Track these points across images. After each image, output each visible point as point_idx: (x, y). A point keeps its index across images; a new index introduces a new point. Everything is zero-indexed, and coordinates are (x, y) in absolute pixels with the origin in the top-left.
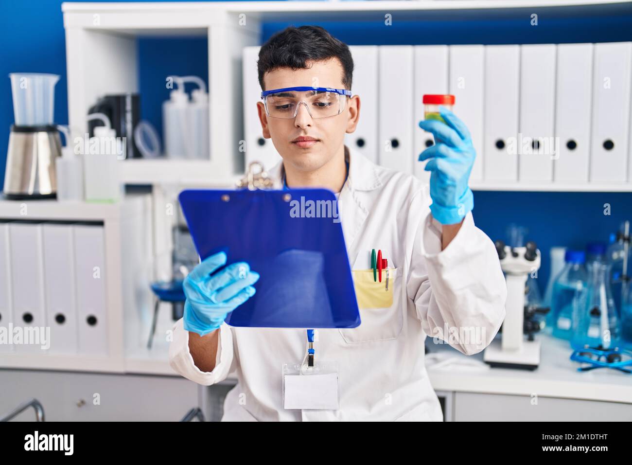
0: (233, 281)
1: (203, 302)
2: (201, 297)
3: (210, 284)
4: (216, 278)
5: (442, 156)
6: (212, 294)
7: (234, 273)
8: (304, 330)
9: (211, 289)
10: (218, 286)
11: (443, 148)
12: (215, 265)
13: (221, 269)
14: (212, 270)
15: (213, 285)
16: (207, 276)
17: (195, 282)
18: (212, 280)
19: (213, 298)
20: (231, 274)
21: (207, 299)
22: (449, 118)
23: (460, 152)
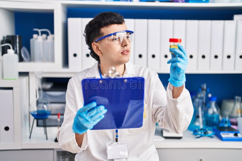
0: (97, 113)
1: (85, 121)
2: (84, 120)
3: (88, 114)
4: (91, 112)
5: (179, 62)
6: (89, 118)
7: (98, 110)
8: (115, 130)
9: (89, 116)
10: (91, 115)
11: (179, 59)
12: (91, 107)
13: (93, 108)
14: (89, 109)
15: (90, 115)
16: (87, 111)
17: (82, 114)
18: (89, 113)
19: (89, 120)
20: (97, 110)
21: (87, 121)
22: (181, 48)
23: (184, 60)
